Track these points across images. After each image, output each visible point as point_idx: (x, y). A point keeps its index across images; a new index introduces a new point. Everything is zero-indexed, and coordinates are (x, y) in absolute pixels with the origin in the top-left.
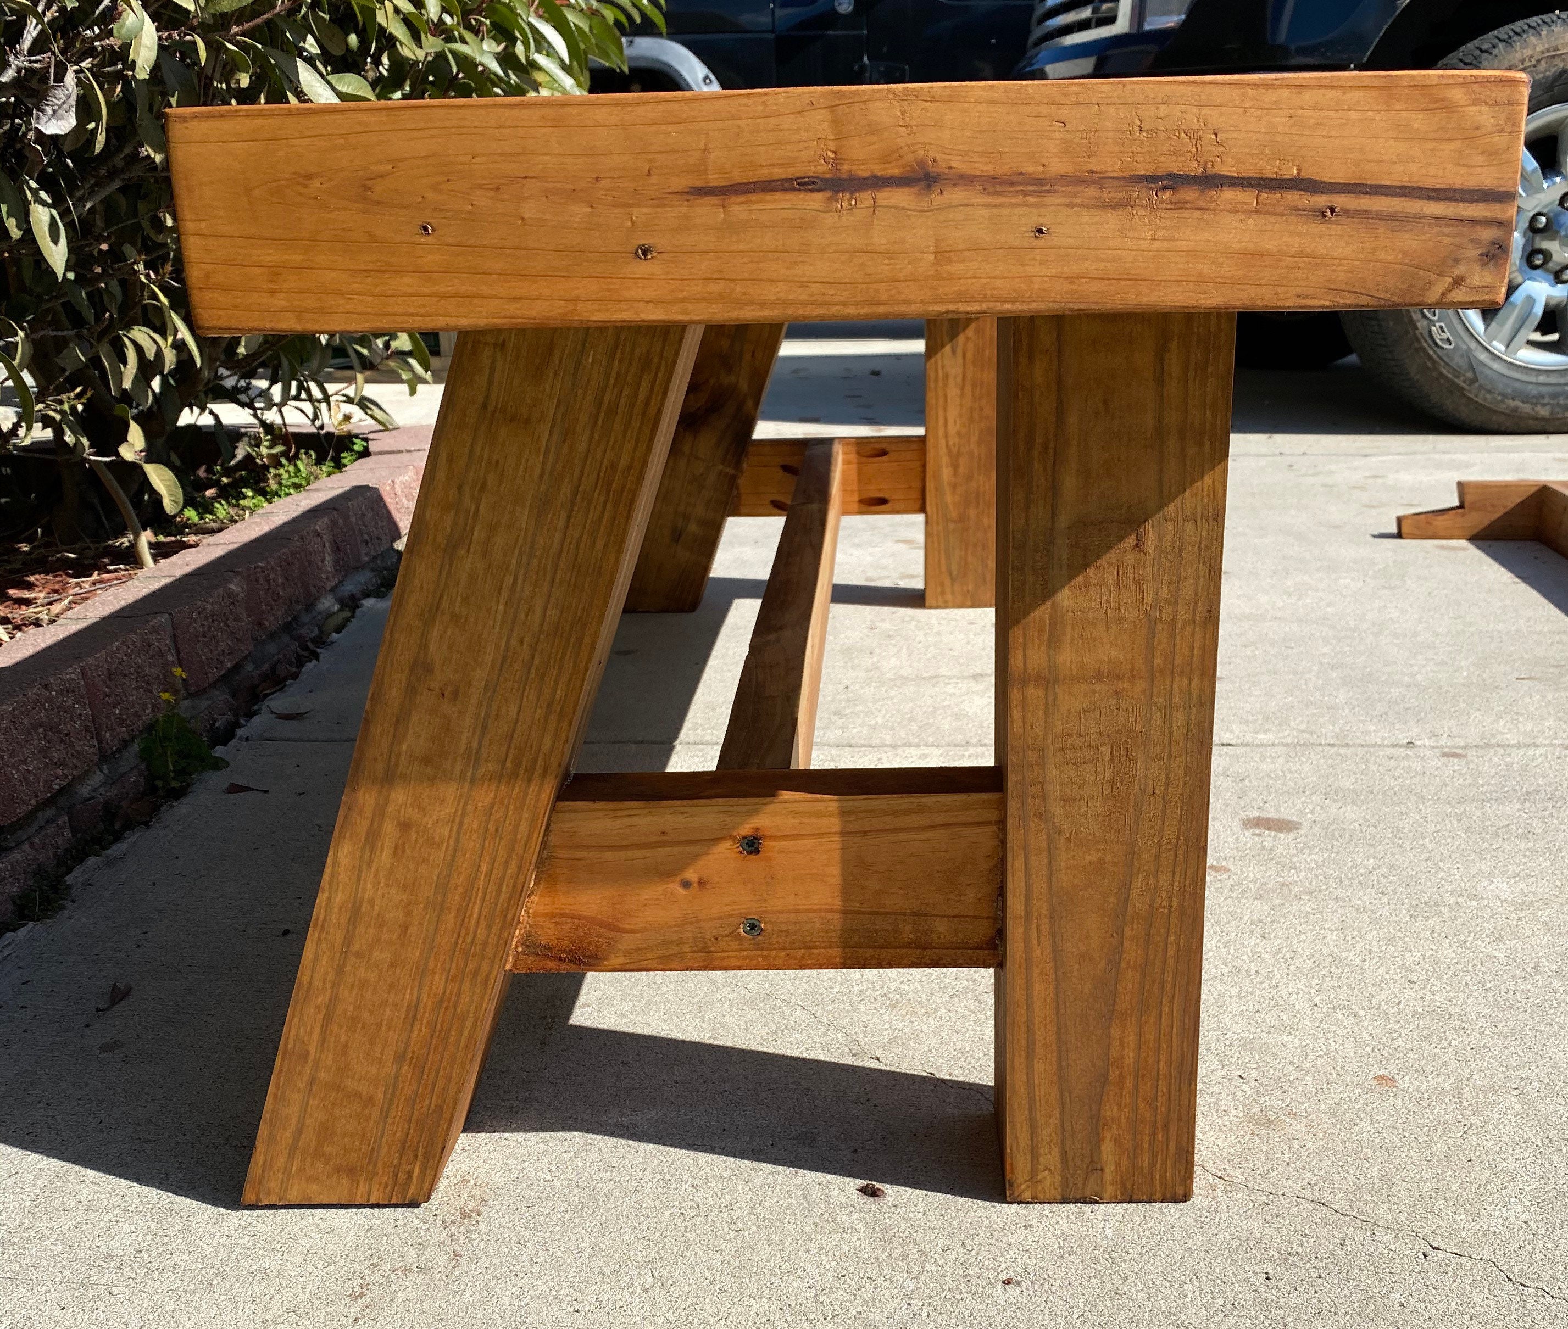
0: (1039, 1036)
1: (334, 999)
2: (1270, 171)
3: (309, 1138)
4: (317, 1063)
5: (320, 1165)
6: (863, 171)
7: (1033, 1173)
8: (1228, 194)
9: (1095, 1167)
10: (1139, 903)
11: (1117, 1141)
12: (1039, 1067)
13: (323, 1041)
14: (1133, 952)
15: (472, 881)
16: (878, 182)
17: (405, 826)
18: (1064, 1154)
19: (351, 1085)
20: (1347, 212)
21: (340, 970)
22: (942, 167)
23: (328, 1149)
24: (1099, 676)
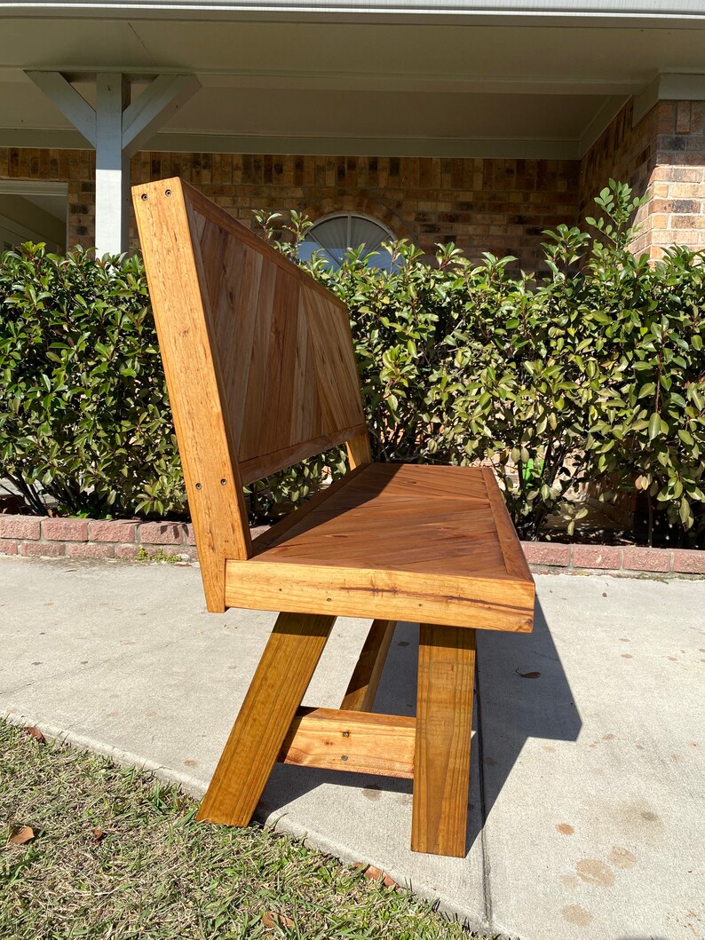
0: (422, 801)
1: (229, 765)
2: (473, 598)
3: (217, 803)
4: (222, 782)
5: (218, 812)
6: (380, 588)
7: (419, 843)
8: (465, 602)
9: (436, 843)
10: (451, 766)
11: (443, 836)
12: (422, 811)
13: (225, 776)
14: (449, 780)
15: (270, 736)
16: (383, 591)
17: (255, 720)
18: (428, 839)
19: (230, 790)
20: (494, 609)
21: (233, 756)
22: (398, 589)
23: (221, 808)
24: (441, 702)
